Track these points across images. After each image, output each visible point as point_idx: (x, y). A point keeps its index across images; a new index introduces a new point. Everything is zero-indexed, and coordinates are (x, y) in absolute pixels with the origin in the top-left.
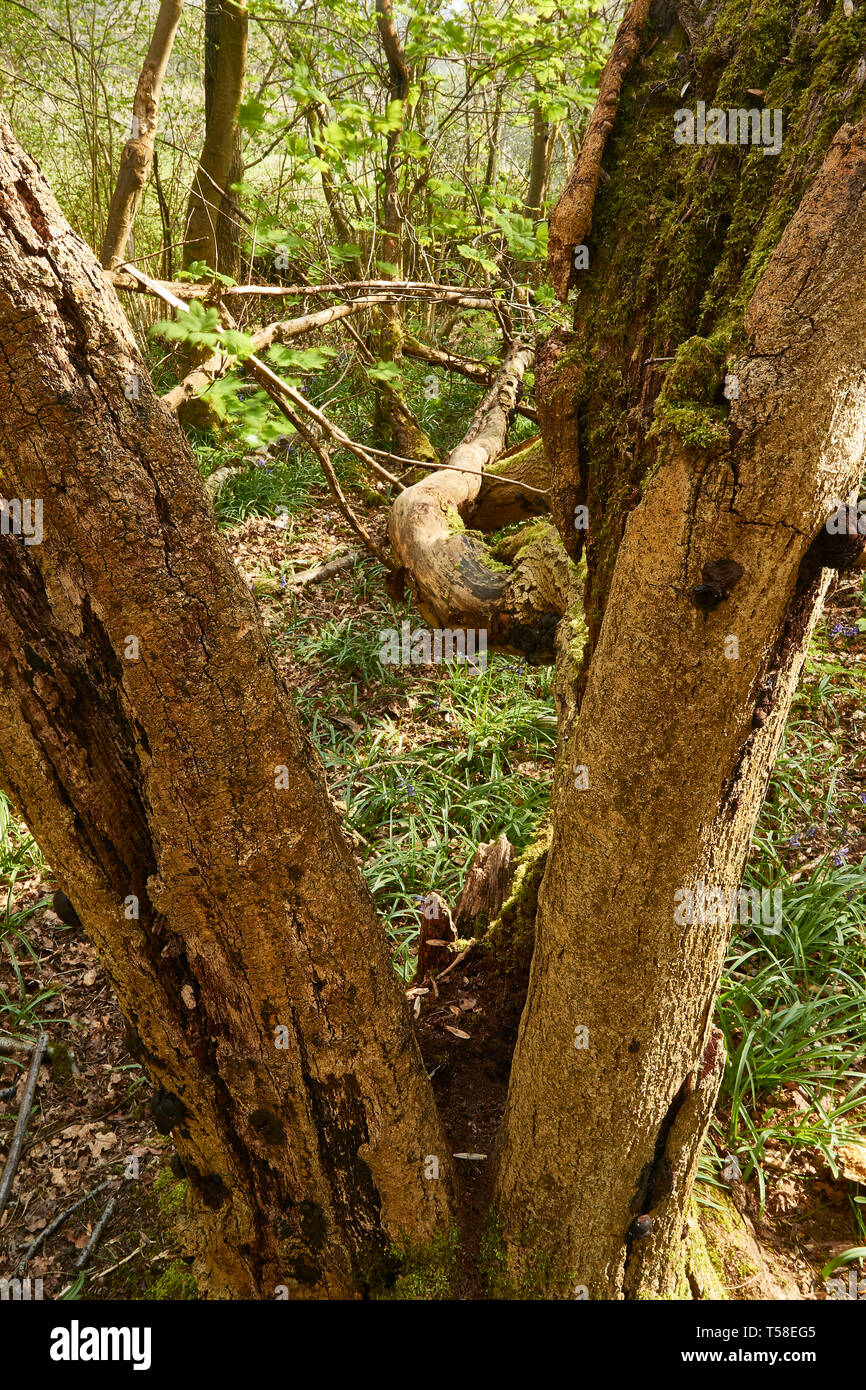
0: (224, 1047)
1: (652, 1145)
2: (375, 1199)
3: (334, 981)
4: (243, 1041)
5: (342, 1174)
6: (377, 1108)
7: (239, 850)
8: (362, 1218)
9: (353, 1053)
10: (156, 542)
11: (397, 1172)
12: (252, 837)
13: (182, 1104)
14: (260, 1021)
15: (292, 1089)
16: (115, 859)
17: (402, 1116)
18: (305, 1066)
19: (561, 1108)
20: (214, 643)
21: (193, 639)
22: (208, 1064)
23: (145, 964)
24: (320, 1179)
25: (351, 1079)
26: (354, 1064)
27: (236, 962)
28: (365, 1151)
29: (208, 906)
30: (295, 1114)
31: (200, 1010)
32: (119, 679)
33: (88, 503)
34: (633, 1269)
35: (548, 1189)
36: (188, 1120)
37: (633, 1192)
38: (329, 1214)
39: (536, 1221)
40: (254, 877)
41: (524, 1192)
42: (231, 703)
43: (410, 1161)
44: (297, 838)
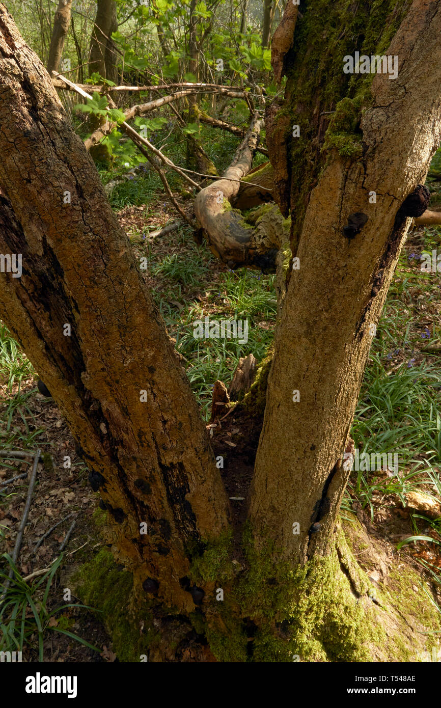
0: (121, 451)
1: (321, 492)
2: (194, 517)
3: (172, 420)
4: (130, 448)
5: (178, 507)
6: (193, 478)
7: (124, 359)
8: (188, 526)
9: (182, 453)
10: (77, 208)
11: (203, 505)
12: (130, 353)
13: (103, 477)
14: (137, 439)
15: (154, 469)
16: (65, 365)
17: (205, 481)
18: (159, 458)
19: (279, 476)
20: (108, 259)
21: (98, 256)
22: (114, 458)
23: (82, 414)
24: (168, 509)
25: (181, 465)
26: (182, 457)
27: (125, 412)
28: (188, 496)
29: (111, 386)
30: (155, 481)
31: (109, 434)
32: (62, 277)
33: (42, 188)
34: (311, 546)
35: (273, 512)
36: (106, 484)
37: (312, 513)
38: (172, 524)
39: (267, 526)
40: (132, 372)
41: (262, 513)
42: (118, 288)
43: (209, 501)
44: (152, 353)
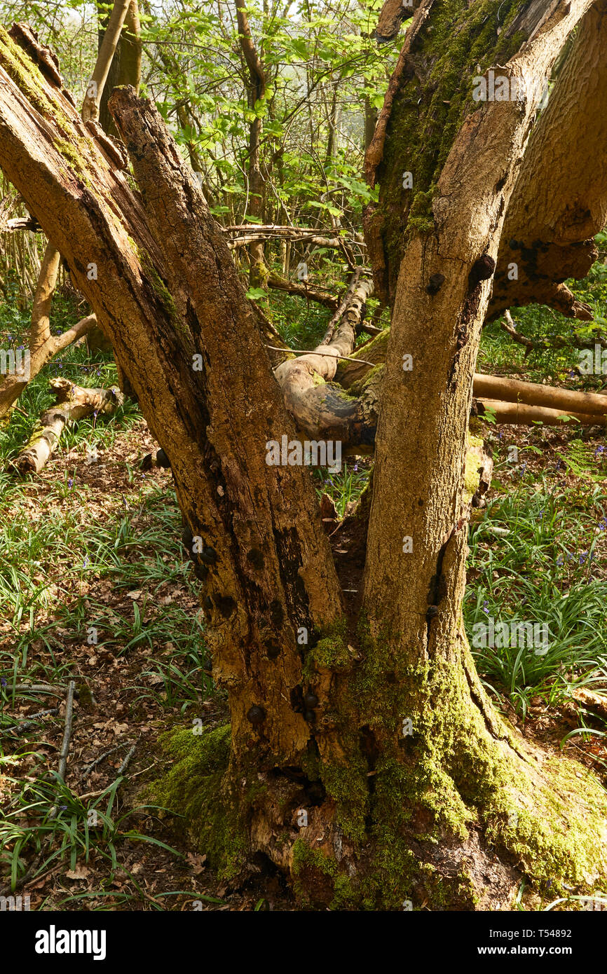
0: (237, 515)
1: (435, 564)
2: (306, 598)
3: (286, 477)
4: (245, 512)
5: (290, 586)
6: (306, 546)
7: (247, 409)
8: (300, 612)
9: (295, 515)
10: (217, 276)
11: (316, 582)
12: (251, 404)
13: (215, 552)
14: (253, 498)
15: (268, 534)
16: (191, 424)
17: (318, 552)
18: (274, 524)
19: (390, 538)
20: (237, 318)
21: (229, 316)
22: (229, 528)
23: (202, 472)
24: (281, 587)
25: (294, 529)
26: (296, 521)
27: (244, 467)
28: (301, 570)
29: (232, 439)
30: (269, 548)
31: (226, 495)
32: (199, 334)
33: (192, 260)
34: (432, 641)
35: (387, 584)
36: (217, 564)
37: (428, 590)
38: (284, 608)
39: (382, 603)
40: (252, 422)
41: (376, 589)
42: (244, 343)
43: (322, 577)
44: (270, 406)
